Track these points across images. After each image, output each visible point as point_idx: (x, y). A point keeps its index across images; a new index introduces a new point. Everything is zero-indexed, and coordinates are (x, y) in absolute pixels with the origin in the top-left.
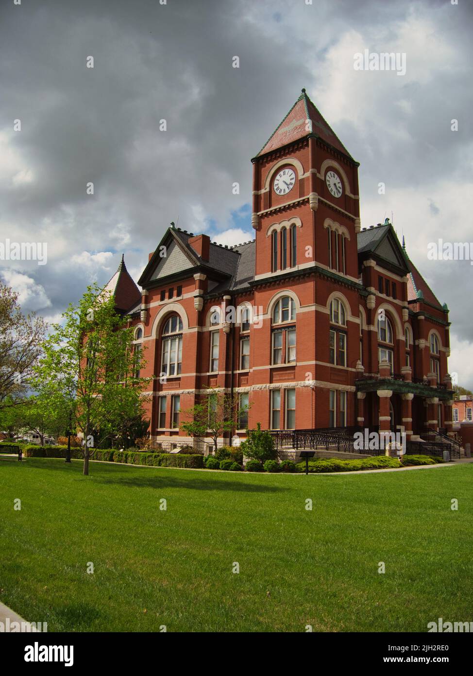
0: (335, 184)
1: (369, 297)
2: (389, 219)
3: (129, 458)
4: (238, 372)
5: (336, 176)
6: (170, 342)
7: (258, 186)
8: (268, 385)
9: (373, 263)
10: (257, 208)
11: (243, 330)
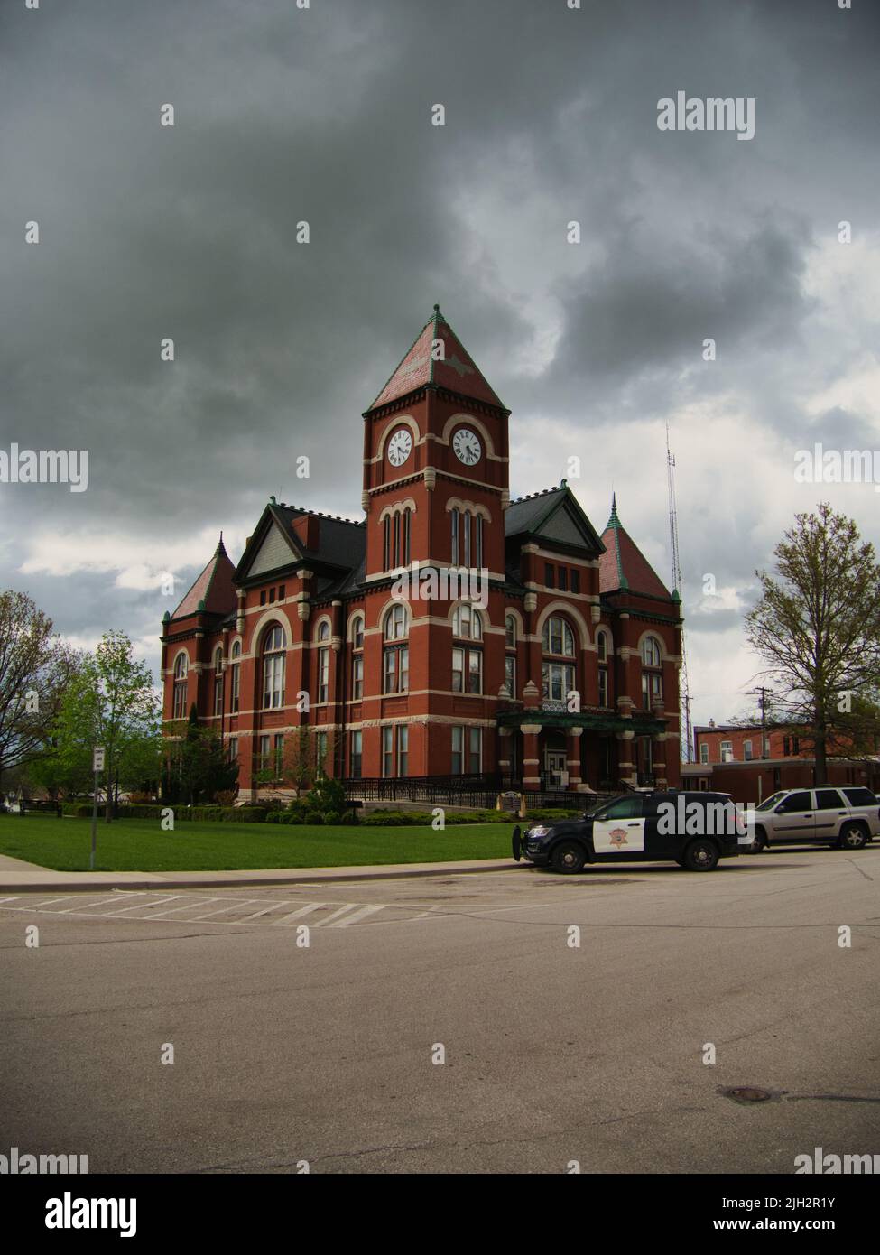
0: (468, 447)
1: (527, 596)
2: (566, 481)
4: (349, 703)
5: (471, 434)
6: (273, 660)
7: (369, 452)
8: (379, 720)
9: (533, 548)
10: (368, 485)
11: (358, 647)
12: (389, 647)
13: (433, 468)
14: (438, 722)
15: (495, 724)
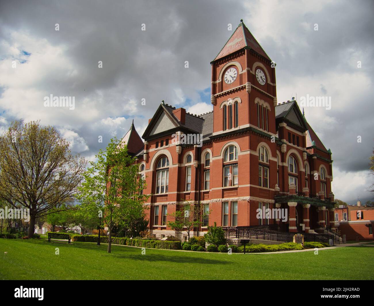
0: (261, 77)
1: (283, 145)
2: (294, 98)
3: (136, 243)
4: (203, 191)
5: (262, 72)
6: (161, 173)
7: (214, 78)
8: (221, 199)
9: (285, 125)
10: (214, 92)
11: (206, 166)
12: (227, 165)
13: (250, 83)
14: (254, 200)
15: (274, 202)
